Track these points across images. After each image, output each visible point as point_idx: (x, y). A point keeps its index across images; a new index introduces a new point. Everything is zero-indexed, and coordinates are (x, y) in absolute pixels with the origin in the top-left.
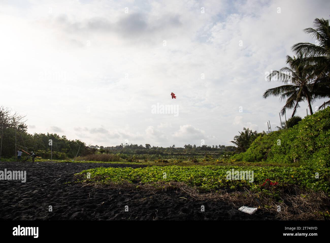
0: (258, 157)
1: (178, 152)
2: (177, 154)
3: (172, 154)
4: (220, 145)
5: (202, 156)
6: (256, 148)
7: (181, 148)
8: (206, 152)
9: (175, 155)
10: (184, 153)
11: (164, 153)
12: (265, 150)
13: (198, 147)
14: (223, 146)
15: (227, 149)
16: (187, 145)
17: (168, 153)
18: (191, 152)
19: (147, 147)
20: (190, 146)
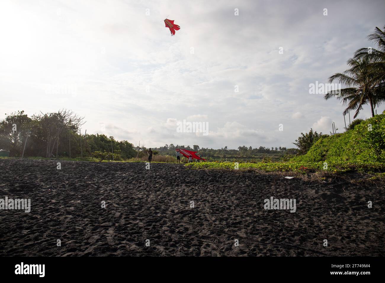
0: (317, 159)
1: (231, 154)
2: (230, 157)
3: (225, 157)
4: (280, 147)
5: (259, 159)
6: (316, 151)
7: (234, 150)
8: (264, 155)
9: (227, 157)
10: (238, 156)
11: (215, 155)
12: (324, 153)
13: (254, 149)
14: (285, 149)
15: (289, 151)
16: (242, 146)
17: (220, 156)
18: (246, 155)
19: (195, 149)
20: (245, 148)
